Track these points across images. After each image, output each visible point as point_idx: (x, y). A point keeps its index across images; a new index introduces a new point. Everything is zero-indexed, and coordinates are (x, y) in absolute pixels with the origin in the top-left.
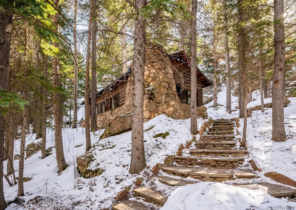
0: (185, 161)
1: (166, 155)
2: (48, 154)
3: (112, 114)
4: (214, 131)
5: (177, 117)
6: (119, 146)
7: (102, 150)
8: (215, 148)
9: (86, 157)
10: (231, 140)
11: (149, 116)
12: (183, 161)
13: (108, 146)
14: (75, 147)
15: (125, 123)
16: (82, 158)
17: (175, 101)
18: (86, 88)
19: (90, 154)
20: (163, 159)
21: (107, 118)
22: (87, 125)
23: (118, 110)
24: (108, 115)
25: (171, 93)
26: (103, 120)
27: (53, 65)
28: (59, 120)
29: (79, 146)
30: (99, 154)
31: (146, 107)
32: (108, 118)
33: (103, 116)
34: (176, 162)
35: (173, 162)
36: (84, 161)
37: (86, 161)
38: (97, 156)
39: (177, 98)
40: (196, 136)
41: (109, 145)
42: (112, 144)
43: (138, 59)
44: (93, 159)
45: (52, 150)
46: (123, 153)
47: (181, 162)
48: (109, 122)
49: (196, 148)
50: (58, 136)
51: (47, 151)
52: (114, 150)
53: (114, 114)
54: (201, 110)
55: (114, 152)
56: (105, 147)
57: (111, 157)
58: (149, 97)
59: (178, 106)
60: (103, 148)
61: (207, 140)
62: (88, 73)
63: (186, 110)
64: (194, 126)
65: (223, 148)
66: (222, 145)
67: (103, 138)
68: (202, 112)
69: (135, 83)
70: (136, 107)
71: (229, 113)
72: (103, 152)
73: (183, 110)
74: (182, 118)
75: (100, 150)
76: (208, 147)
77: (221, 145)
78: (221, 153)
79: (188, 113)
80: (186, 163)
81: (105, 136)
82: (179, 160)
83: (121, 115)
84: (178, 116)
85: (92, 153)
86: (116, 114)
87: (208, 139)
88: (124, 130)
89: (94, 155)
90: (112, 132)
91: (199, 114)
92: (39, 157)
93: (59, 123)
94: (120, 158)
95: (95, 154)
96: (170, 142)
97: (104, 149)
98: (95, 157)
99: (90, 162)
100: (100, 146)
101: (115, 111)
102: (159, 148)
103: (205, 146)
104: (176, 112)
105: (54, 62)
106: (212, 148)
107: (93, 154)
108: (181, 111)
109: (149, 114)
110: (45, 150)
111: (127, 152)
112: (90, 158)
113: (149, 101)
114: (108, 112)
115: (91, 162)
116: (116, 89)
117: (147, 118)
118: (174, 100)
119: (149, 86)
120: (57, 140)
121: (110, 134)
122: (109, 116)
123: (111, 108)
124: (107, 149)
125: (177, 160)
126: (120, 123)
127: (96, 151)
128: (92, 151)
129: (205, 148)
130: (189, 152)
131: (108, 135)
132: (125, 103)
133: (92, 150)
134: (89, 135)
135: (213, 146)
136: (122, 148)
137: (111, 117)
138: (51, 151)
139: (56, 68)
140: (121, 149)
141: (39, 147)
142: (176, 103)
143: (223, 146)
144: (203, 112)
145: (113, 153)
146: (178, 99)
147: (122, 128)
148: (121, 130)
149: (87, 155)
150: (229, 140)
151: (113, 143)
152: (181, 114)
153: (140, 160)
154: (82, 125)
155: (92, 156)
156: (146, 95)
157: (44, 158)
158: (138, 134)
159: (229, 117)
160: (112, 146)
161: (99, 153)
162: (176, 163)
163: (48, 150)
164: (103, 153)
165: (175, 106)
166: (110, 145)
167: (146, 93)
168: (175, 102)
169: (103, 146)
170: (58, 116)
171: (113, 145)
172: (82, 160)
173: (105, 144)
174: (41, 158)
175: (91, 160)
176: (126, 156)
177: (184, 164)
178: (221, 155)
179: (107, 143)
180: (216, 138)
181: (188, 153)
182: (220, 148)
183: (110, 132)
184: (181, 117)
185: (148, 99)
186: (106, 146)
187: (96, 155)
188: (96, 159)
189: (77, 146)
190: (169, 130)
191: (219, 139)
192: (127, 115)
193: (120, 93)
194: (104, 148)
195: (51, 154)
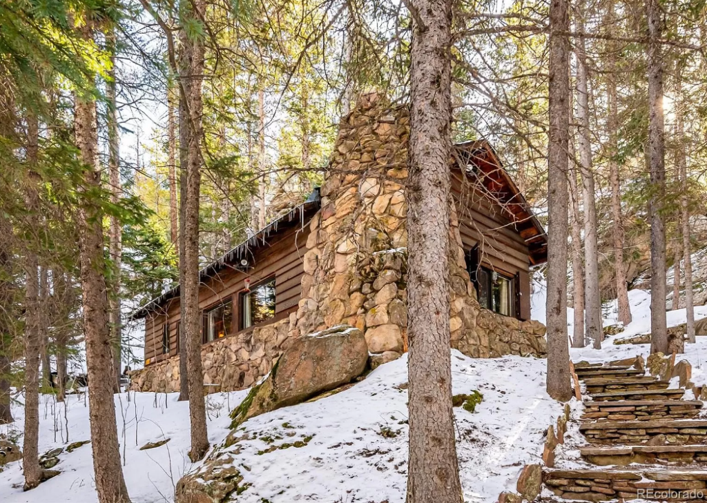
0: (588, 483)
1: (515, 465)
2: (46, 475)
3: (248, 342)
4: (604, 391)
5: (472, 351)
6: (327, 437)
7: (267, 451)
8: (655, 439)
9: (215, 478)
10: (691, 416)
11: (398, 341)
12: (582, 482)
13: (287, 440)
14: (141, 449)
15: (325, 363)
16: (200, 481)
17: (465, 299)
18: (191, 239)
19: (227, 466)
20: (511, 477)
21: (230, 358)
22: (194, 368)
23: (272, 330)
24: (234, 348)
25: (455, 272)
26: (216, 365)
27: (79, 135)
28: (105, 343)
29: (158, 445)
30: (260, 468)
31: (388, 313)
32: (234, 358)
33: (212, 351)
34: (552, 487)
35: (540, 491)
36: (210, 494)
37: (217, 492)
38: (252, 474)
39: (470, 291)
40: (569, 403)
41: (288, 435)
42: (299, 432)
43: (433, 103)
44: (240, 485)
45: (59, 460)
46: (351, 462)
47: (573, 489)
48: (239, 371)
49: (586, 443)
50: (100, 403)
51: (43, 464)
52: (311, 450)
53: (255, 342)
54: (532, 332)
55: (317, 459)
56: (278, 443)
57: (307, 476)
58: (396, 279)
59: (473, 317)
60: (268, 447)
61: (611, 416)
62: (194, 186)
63: (493, 331)
64: (561, 371)
65: (681, 439)
66: (680, 429)
67: (248, 414)
68: (533, 337)
69: (423, 194)
70: (429, 284)
71: (594, 347)
72: (271, 459)
73: (488, 331)
74: (484, 353)
75: (260, 453)
76: (630, 438)
77: (676, 430)
78: (696, 454)
79: (500, 340)
80: (593, 489)
81: (258, 408)
82: (565, 482)
83: (314, 335)
84: (474, 347)
85: (235, 464)
86: (266, 342)
87: (611, 413)
88: (320, 386)
89: (242, 470)
90: (282, 393)
91: (528, 345)
92: (14, 486)
93: (103, 356)
94: (342, 478)
95: (245, 467)
96: (500, 424)
97: (274, 448)
98: (247, 477)
99: (228, 494)
100: (255, 438)
101: (262, 332)
102: (473, 440)
103: (617, 435)
104: (470, 333)
105: (81, 126)
106: (644, 441)
107: (237, 468)
108: (482, 333)
109: (400, 337)
110: (36, 458)
111: (363, 459)
112: (228, 479)
113: (397, 292)
114: (233, 339)
115: (234, 495)
116: (264, 261)
117: (391, 347)
118: (463, 296)
119: (391, 246)
120: (96, 416)
121: (275, 400)
122: (237, 351)
123: (241, 327)
124: (285, 451)
125: (556, 482)
126: (310, 362)
127: (243, 454)
128: (233, 456)
129: (619, 441)
130: (578, 455)
131: (268, 404)
132: (301, 303)
133: (231, 452)
134: (201, 404)
135: (647, 434)
136: (339, 446)
137: (245, 354)
138: (55, 464)
139: (90, 150)
140: (335, 446)
141: (9, 450)
142: (468, 307)
143: (683, 434)
144: (537, 337)
145: (312, 461)
146: (473, 292)
147: (316, 379)
148: (312, 386)
149: (217, 472)
150: (684, 415)
151: (302, 427)
152: (483, 342)
153: (449, 483)
154: (135, 386)
155: (237, 475)
156: (389, 273)
157: (35, 487)
158: (438, 385)
159: (599, 357)
160: (302, 439)
161: (259, 464)
162: (553, 493)
163: (45, 459)
164: (272, 462)
165: (467, 316)
166: (293, 435)
167: (388, 264)
168: (466, 302)
169: (268, 440)
170: (101, 330)
171: (302, 436)
172: (203, 490)
173: (273, 432)
174: (21, 489)
175: (235, 489)
176: (361, 471)
177: (586, 494)
178: (699, 462)
179: (281, 429)
180: (640, 411)
181: (577, 459)
182: (672, 439)
183: (275, 392)
184: (481, 352)
185: (394, 285)
186: (277, 438)
187: (248, 469)
188: (251, 485)
189: (148, 447)
190: (480, 386)
191: (650, 413)
192: (333, 335)
193: (277, 273)
194: (272, 444)
195: (58, 473)
